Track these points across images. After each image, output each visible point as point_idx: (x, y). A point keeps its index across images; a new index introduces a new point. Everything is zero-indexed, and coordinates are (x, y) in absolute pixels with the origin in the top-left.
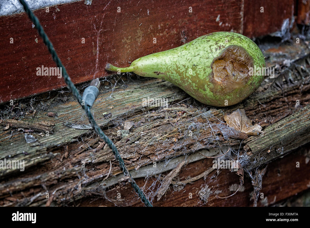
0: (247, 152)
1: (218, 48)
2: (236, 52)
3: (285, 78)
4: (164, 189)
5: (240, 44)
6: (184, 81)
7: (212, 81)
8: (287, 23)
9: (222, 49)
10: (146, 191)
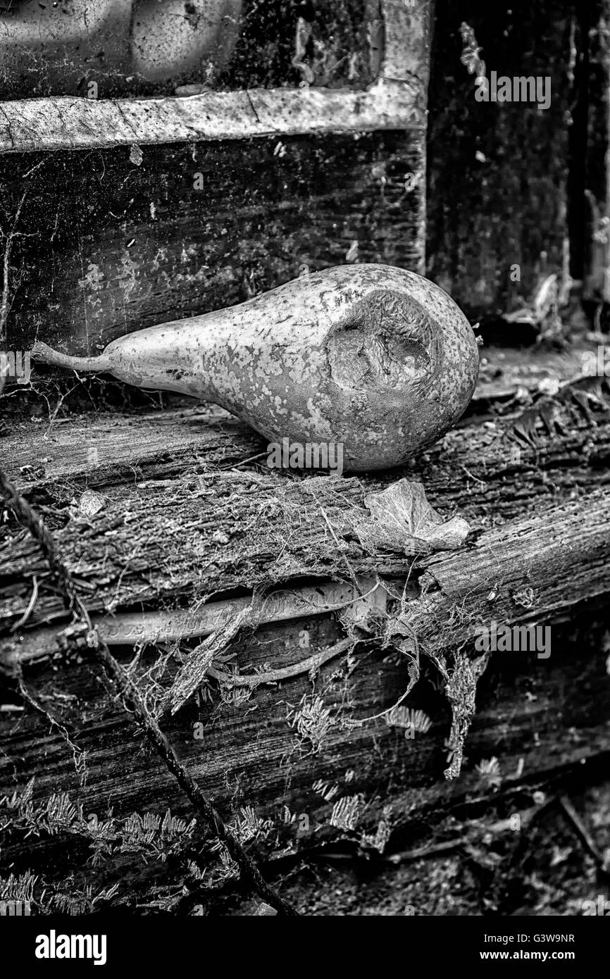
0: (428, 592)
1: (344, 297)
2: (394, 308)
3: (542, 420)
4: (190, 681)
5: (403, 290)
6: (250, 393)
7: (327, 386)
8: (551, 289)
9: (355, 301)
10: (139, 679)
